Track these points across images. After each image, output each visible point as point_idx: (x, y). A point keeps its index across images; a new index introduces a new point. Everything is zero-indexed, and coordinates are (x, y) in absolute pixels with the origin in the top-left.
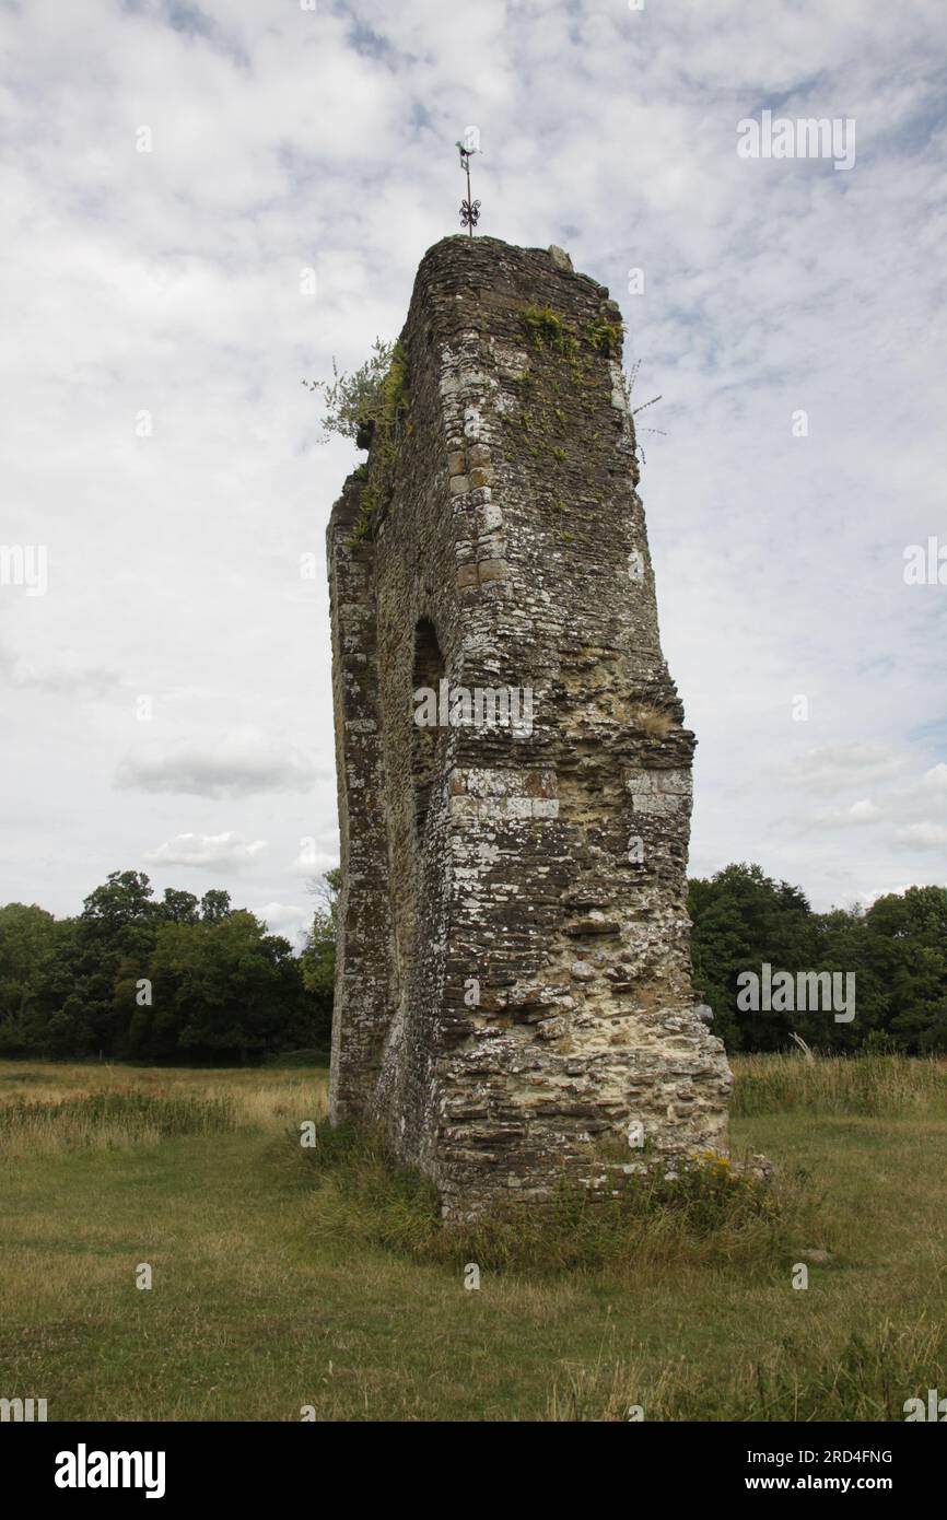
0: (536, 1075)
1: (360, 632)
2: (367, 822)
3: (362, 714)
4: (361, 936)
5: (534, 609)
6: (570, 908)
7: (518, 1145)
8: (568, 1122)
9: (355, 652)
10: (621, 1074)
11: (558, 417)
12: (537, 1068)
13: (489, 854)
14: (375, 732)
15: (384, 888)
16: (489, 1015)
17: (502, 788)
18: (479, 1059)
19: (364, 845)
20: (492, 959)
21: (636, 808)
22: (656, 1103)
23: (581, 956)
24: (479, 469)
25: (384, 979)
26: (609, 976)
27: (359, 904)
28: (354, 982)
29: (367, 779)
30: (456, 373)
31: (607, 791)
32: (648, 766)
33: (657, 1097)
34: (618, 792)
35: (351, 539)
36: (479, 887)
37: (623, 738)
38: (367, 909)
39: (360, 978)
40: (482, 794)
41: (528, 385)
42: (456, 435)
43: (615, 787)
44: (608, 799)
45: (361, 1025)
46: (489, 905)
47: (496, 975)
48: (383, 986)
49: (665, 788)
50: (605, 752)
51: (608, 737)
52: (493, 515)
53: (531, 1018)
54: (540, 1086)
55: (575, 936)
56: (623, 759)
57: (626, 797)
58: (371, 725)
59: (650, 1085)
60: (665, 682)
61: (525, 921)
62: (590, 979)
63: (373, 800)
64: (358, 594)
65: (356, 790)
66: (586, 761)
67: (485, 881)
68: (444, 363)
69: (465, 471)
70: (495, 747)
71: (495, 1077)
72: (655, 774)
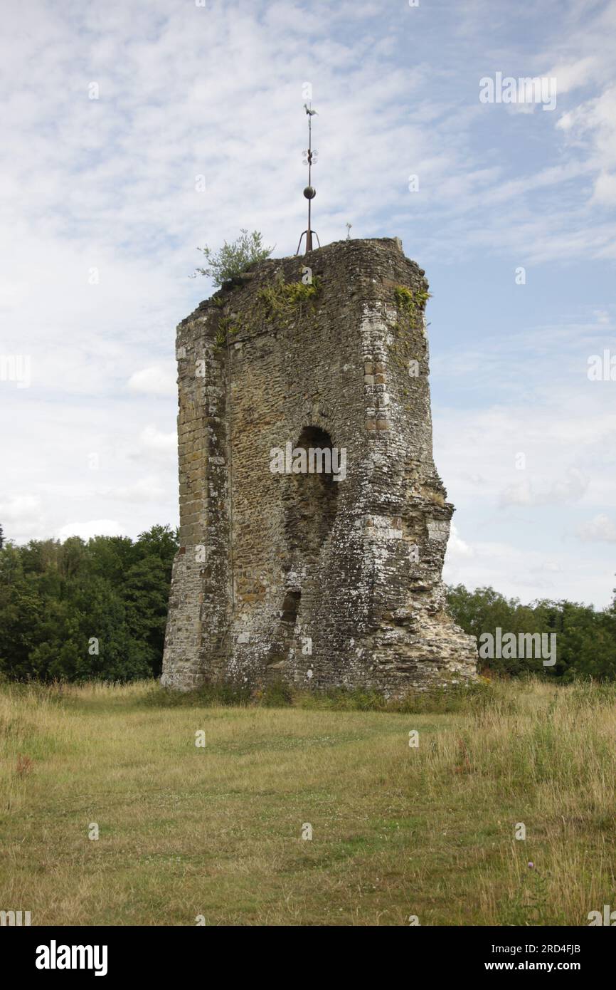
0: (419, 645)
1: (217, 404)
2: (218, 516)
3: (217, 454)
4: (213, 582)
5: (398, 443)
6: (412, 579)
7: (416, 671)
8: (430, 663)
9: (215, 416)
10: (446, 646)
11: (406, 345)
12: (418, 642)
13: (385, 553)
14: (224, 465)
15: (225, 555)
16: (387, 622)
17: (384, 525)
18: (388, 639)
19: (216, 530)
20: (388, 598)
21: (430, 537)
22: (459, 658)
23: (415, 600)
24: (381, 374)
25: (223, 606)
26: (427, 609)
27: (213, 563)
28: (209, 608)
29: (220, 492)
30: (371, 321)
31: (416, 527)
32: (435, 519)
33: (459, 656)
34: (421, 528)
35: (213, 346)
36: (383, 568)
37: (426, 505)
38: (217, 566)
39: (212, 606)
40: (378, 526)
41: (397, 329)
42: (369, 354)
43: (420, 526)
44: (417, 531)
45: (212, 632)
46: (387, 576)
47: (390, 605)
48: (223, 610)
49: (441, 529)
50: (419, 510)
51: (421, 504)
52: (386, 397)
53: (405, 624)
54: (419, 649)
55: (413, 591)
56: (427, 515)
57: (426, 531)
58: (222, 460)
59: (457, 651)
60: (436, 477)
61: (398, 583)
62: (420, 609)
63: (222, 504)
64: (216, 380)
65: (213, 498)
66: (411, 513)
67: (385, 565)
68: (364, 314)
69: (374, 373)
70: (385, 506)
71: (395, 646)
72: (437, 522)
